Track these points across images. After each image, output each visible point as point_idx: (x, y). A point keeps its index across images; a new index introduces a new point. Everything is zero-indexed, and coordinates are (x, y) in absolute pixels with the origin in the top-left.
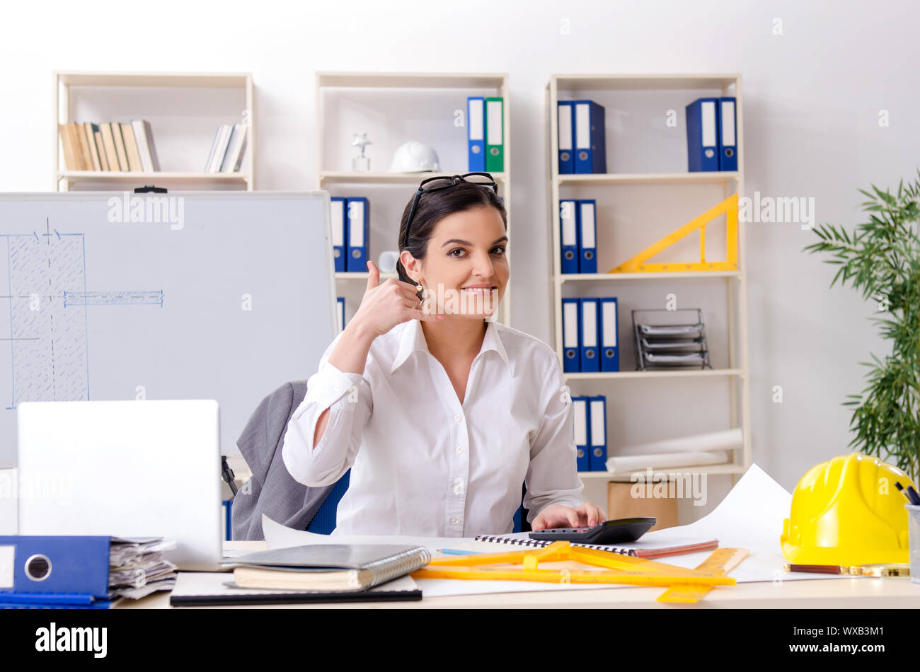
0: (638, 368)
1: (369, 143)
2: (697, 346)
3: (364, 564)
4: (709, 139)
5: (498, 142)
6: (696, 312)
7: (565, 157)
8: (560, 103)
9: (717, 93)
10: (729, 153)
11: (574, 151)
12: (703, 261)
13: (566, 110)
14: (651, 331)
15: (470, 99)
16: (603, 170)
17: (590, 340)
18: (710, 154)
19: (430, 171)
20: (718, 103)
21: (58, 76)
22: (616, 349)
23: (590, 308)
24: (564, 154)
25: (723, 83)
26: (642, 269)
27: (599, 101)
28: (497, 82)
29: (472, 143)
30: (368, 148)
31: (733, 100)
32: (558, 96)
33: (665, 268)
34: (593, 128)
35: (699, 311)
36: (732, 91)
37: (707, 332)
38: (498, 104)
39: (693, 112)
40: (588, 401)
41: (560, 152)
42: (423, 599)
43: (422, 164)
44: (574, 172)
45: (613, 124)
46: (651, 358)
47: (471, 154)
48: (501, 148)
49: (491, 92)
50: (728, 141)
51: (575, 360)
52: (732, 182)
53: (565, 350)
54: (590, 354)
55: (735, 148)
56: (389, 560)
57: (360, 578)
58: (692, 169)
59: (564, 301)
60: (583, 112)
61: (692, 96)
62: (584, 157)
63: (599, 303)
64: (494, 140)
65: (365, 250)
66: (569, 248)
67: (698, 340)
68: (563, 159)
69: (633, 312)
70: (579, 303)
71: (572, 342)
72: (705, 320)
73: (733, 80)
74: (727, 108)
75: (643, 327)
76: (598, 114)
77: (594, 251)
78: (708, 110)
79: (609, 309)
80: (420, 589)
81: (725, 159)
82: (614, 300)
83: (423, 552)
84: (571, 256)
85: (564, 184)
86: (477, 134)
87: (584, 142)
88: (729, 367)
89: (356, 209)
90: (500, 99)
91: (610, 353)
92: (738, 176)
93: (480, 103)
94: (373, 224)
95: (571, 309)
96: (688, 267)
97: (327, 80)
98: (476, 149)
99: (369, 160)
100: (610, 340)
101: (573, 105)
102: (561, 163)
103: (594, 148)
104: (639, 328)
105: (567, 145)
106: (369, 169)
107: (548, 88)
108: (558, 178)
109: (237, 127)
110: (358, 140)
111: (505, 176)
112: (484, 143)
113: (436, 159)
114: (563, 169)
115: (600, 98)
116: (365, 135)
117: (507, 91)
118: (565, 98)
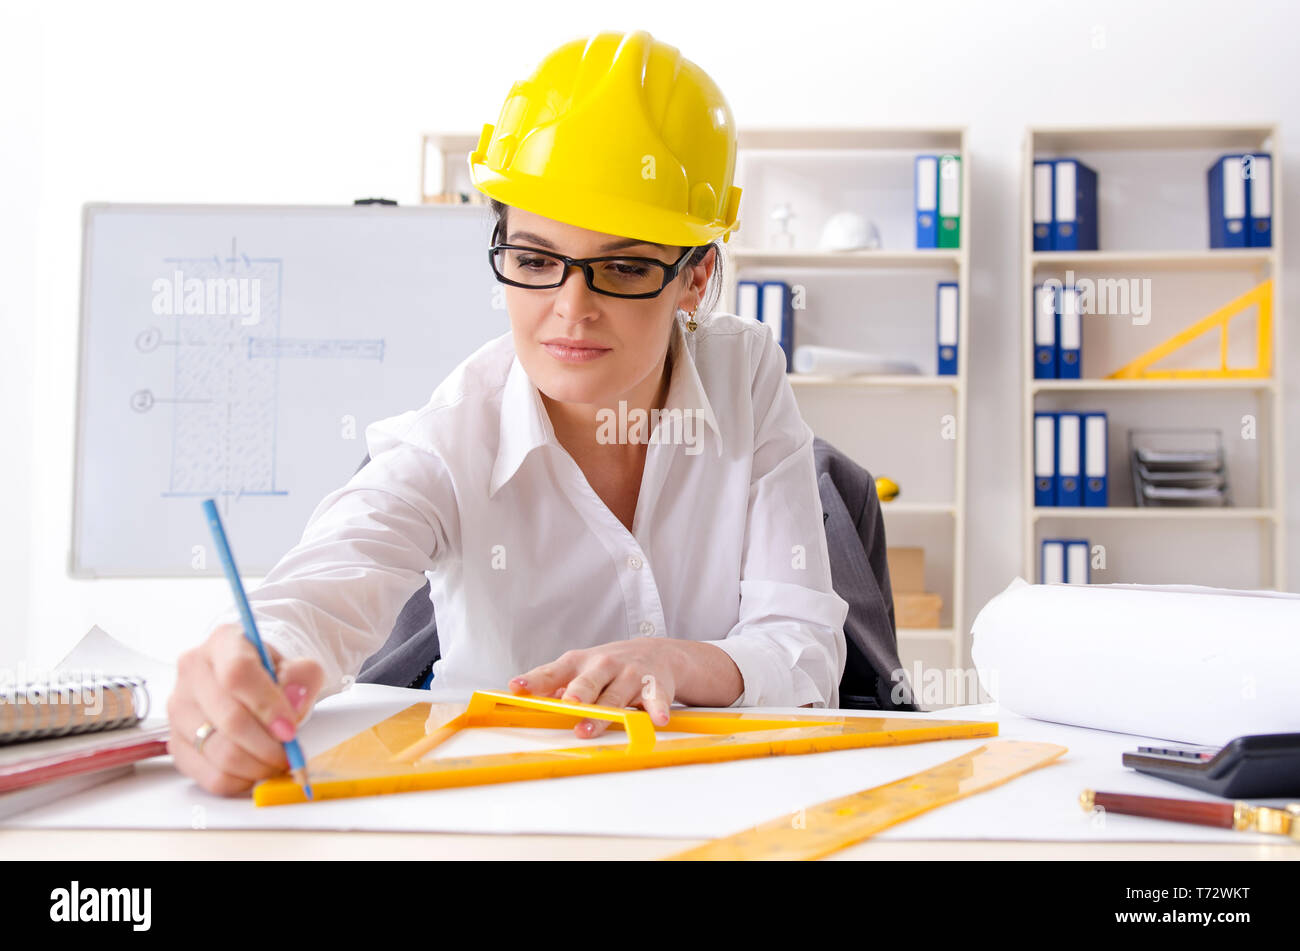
0: (1135, 505)
1: (791, 216)
2: (1216, 480)
4: (1234, 208)
5: (954, 213)
6: (1215, 435)
7: (1041, 232)
8: (1037, 163)
10: (1261, 226)
11: (1054, 225)
12: (1225, 367)
13: (1044, 172)
14: (1151, 456)
15: (920, 158)
16: (1094, 247)
17: (1070, 467)
18: (1236, 227)
19: (867, 248)
20: (1248, 161)
21: (426, 139)
22: (1104, 480)
23: (1069, 426)
24: (1040, 228)
25: (1256, 136)
26: (1142, 375)
27: (1090, 163)
28: (954, 139)
29: (920, 214)
30: (791, 222)
31: (1269, 156)
32: (1034, 153)
33: (1173, 376)
34: (1081, 196)
35: (1219, 433)
36: (1267, 145)
37: (1230, 462)
38: (956, 164)
39: (1214, 175)
40: (1066, 544)
41: (1036, 226)
43: (856, 239)
44: (1054, 249)
46: (1151, 492)
47: (920, 227)
48: (957, 220)
50: (1260, 210)
51: (1050, 492)
52: (1265, 264)
53: (1037, 479)
54: (1069, 484)
55: (1269, 220)
58: (1215, 244)
59: (1037, 415)
60: (1067, 174)
61: (1210, 157)
62: (1066, 232)
63: (1083, 419)
64: (948, 210)
66: (1044, 348)
67: (1219, 470)
68: (1038, 234)
69: (1130, 434)
70: (1056, 418)
71: (1046, 469)
72: (1227, 446)
73: (1271, 132)
74: (1260, 166)
75: (1144, 452)
76: (1087, 181)
77: (1077, 353)
78: (1234, 170)
79: (1095, 427)
81: (1255, 233)
82: (1102, 415)
84: (1047, 358)
85: (1039, 265)
86: (927, 202)
87: (1067, 212)
88: (1260, 506)
89: (774, 296)
90: (957, 158)
91: (1096, 484)
92: (1273, 254)
93: (932, 164)
95: (1045, 425)
96: (1204, 375)
98: (927, 222)
99: (792, 237)
100: (1096, 467)
101: (1054, 164)
102: (1036, 238)
103: (1080, 220)
104: (1138, 453)
105: (1044, 216)
106: (791, 245)
108: (1031, 258)
110: (780, 213)
111: (962, 255)
112: (936, 214)
113: (874, 233)
114: (1039, 245)
115: (1090, 160)
116: (788, 206)
117: (968, 147)
118: (1044, 156)
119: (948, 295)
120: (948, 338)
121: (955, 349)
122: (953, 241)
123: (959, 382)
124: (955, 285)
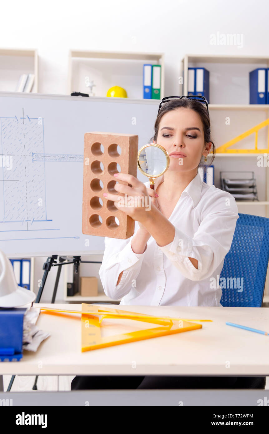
2: (251, 190)
4: (261, 89)
5: (158, 87)
6: (251, 173)
7: (190, 94)
8: (189, 69)
9: (265, 66)
11: (195, 93)
12: (256, 148)
13: (192, 72)
14: (230, 182)
15: (145, 65)
18: (262, 96)
20: (266, 70)
25: (268, 61)
26: (226, 151)
28: (157, 57)
29: (145, 87)
30: (94, 88)
32: (188, 65)
33: (237, 152)
34: (205, 81)
35: (253, 173)
37: (257, 183)
38: (159, 68)
39: (253, 76)
45: (213, 80)
47: (144, 92)
48: (159, 90)
49: (154, 62)
58: (252, 102)
60: (200, 73)
61: (253, 67)
62: (200, 95)
63: (205, 168)
64: (156, 86)
67: (252, 187)
69: (221, 173)
72: (255, 177)
75: (226, 180)
76: (207, 74)
78: (261, 74)
79: (210, 171)
81: (268, 99)
82: (212, 166)
86: (148, 83)
87: (200, 88)
88: (266, 201)
93: (150, 67)
96: (249, 150)
97: (75, 54)
98: (147, 90)
101: (195, 69)
103: (205, 91)
104: (224, 180)
105: (192, 90)
107: (183, 61)
109: (30, 76)
110: (89, 85)
112: (151, 88)
115: (208, 67)
116: (92, 82)
117: (163, 62)
118: (191, 66)
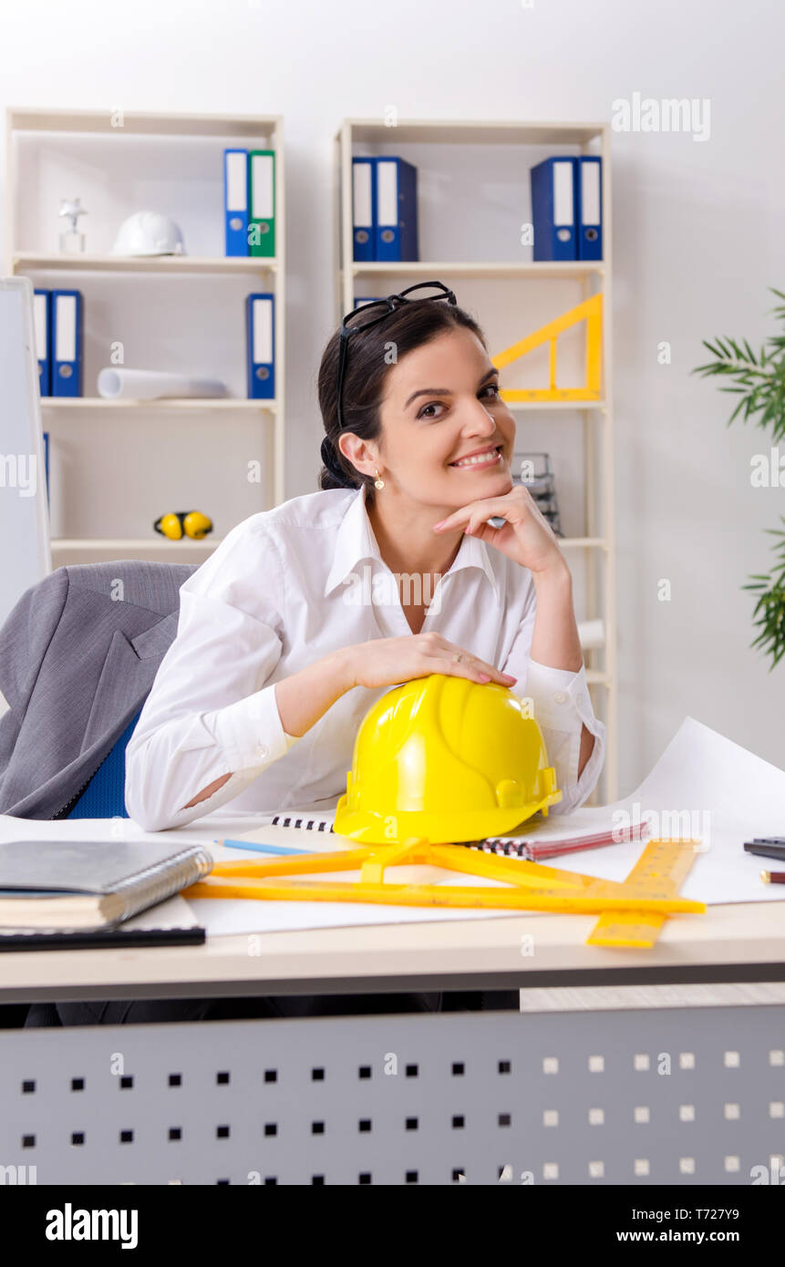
1: (83, 213)
3: (110, 885)
4: (563, 215)
5: (268, 214)
6: (542, 459)
7: (362, 237)
8: (356, 160)
9: (574, 150)
10: (591, 235)
11: (375, 229)
12: (553, 387)
13: (365, 169)
15: (228, 151)
16: (414, 257)
18: (565, 236)
19: (170, 254)
20: (577, 163)
24: (360, 233)
25: (583, 136)
27: (410, 159)
28: (266, 129)
29: (230, 215)
30: (81, 219)
31: (598, 160)
32: (353, 149)
34: (402, 197)
35: (546, 456)
36: (595, 147)
37: (557, 487)
38: (268, 159)
39: (541, 178)
41: (356, 230)
42: (208, 940)
43: (159, 243)
44: (374, 259)
45: (428, 191)
47: (229, 231)
48: (271, 222)
49: (257, 142)
50: (590, 218)
52: (594, 277)
55: (599, 229)
56: (148, 873)
57: (102, 908)
58: (539, 255)
60: (388, 173)
61: (539, 154)
62: (388, 238)
64: (261, 210)
65: (77, 366)
67: (547, 498)
68: (360, 240)
72: (554, 469)
73: (598, 132)
74: (589, 170)
76: (408, 177)
78: (563, 173)
80: (202, 925)
81: (585, 244)
83: (200, 856)
85: (360, 276)
86: (238, 204)
87: (388, 217)
88: (586, 534)
89: (66, 308)
90: (271, 153)
92: (603, 267)
93: (242, 158)
94: (88, 330)
96: (532, 395)
97: (23, 120)
98: (236, 224)
99: (83, 238)
101: (374, 163)
102: (356, 246)
103: (403, 224)
105: (365, 221)
106: (83, 249)
107: (339, 138)
108: (351, 268)
110: (68, 209)
111: (277, 263)
112: (247, 216)
113: (178, 237)
114: (359, 255)
115: (410, 154)
116: (77, 201)
117: (280, 141)
118: (363, 154)
119: (262, 307)
120: (262, 356)
121: (271, 368)
122: (267, 248)
123: (277, 405)
124: (270, 296)
